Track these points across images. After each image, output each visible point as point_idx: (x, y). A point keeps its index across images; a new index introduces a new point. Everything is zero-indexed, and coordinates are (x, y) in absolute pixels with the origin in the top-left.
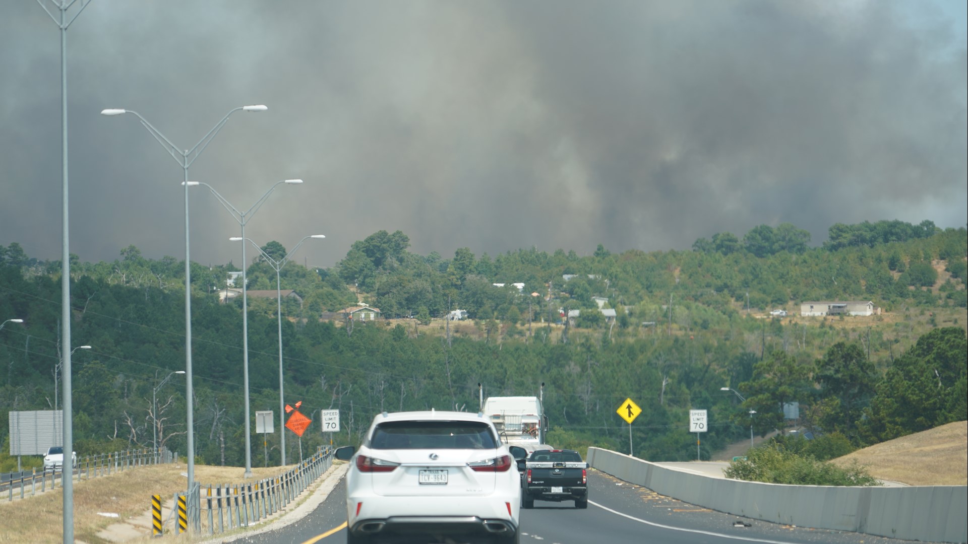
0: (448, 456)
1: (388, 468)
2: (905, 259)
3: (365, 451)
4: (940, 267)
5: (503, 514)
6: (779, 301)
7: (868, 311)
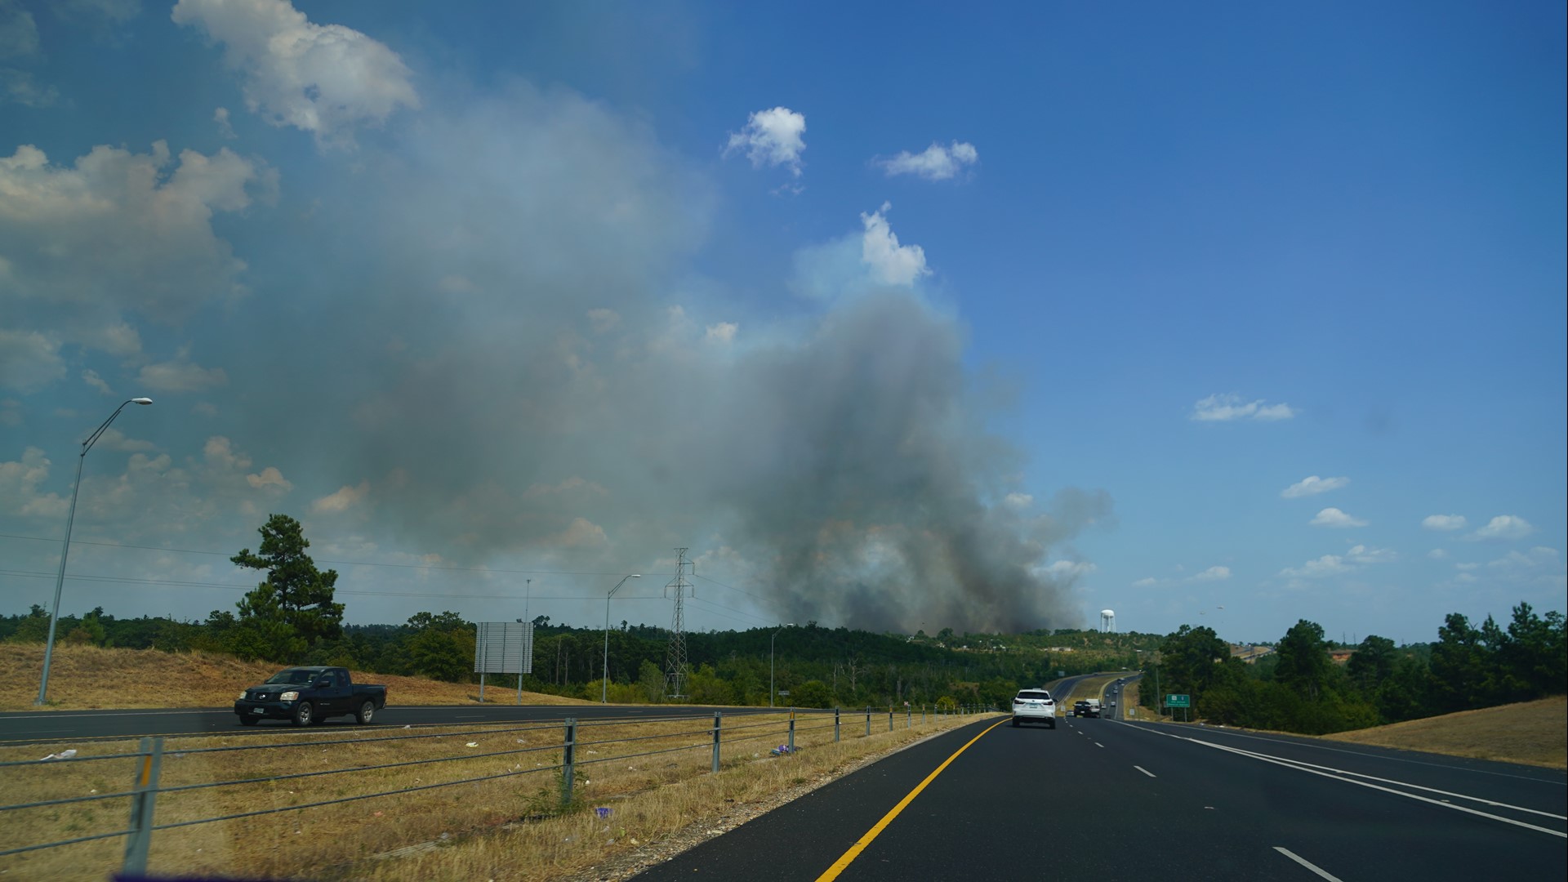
0: (1037, 701)
1: (1022, 703)
2: (1077, 638)
3: (1017, 699)
4: (1086, 640)
5: (1051, 716)
6: (1046, 647)
7: (1069, 650)
